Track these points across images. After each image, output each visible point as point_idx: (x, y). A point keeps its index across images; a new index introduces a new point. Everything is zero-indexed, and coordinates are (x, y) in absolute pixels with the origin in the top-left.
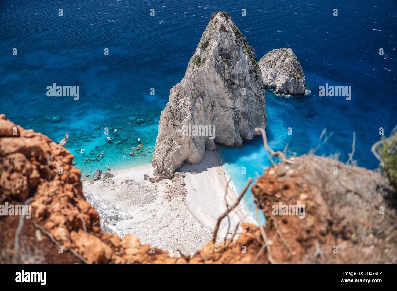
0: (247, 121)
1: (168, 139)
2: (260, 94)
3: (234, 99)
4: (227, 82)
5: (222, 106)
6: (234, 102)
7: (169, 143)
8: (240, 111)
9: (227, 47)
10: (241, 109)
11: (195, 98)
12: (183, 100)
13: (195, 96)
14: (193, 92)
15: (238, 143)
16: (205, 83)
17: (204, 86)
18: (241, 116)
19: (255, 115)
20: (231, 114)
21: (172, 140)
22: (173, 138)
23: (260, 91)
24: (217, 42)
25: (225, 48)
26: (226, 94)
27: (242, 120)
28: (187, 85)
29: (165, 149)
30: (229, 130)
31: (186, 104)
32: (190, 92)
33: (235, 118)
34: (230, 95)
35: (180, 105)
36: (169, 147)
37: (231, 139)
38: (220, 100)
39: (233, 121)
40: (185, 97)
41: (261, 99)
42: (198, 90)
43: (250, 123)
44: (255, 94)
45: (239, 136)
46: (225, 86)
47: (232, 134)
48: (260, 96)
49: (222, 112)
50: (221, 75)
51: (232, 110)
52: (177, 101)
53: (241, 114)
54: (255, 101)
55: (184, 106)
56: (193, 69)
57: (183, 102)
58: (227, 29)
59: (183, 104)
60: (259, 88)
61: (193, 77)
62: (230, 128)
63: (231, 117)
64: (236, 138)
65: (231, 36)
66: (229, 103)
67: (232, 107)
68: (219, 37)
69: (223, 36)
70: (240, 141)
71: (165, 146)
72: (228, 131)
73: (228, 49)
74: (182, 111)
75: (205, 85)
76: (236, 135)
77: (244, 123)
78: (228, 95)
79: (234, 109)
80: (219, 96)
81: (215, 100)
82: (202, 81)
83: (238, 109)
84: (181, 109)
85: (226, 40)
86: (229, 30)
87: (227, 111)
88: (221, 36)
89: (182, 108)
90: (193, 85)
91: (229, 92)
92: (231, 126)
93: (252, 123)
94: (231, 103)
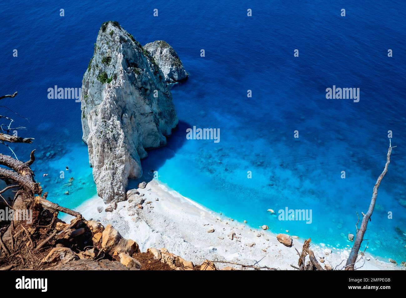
0: (164, 119)
1: (108, 164)
2: (167, 92)
3: (150, 104)
4: (141, 90)
5: (141, 114)
6: (152, 106)
7: (112, 167)
8: (157, 112)
9: (131, 57)
10: (157, 110)
11: (120, 115)
12: (111, 122)
13: (120, 113)
14: (118, 110)
15: (163, 142)
16: (124, 97)
17: (123, 101)
18: (158, 117)
19: (168, 112)
20: (152, 118)
21: (113, 164)
22: (114, 161)
23: (166, 89)
24: (122, 54)
25: (129, 58)
26: (143, 101)
27: (160, 120)
28: (110, 106)
29: (110, 175)
30: (153, 133)
31: (115, 124)
32: (115, 111)
33: (155, 120)
34: (147, 101)
35: (110, 127)
36: (112, 171)
37: (157, 141)
38: (139, 109)
39: (154, 124)
40: (112, 118)
41: (168, 96)
42: (121, 106)
43: (167, 120)
44: (163, 93)
45: (162, 135)
46: (140, 95)
47: (156, 136)
48: (167, 93)
49: (144, 119)
50: (135, 85)
51: (151, 114)
52: (106, 124)
53: (158, 115)
54: (164, 99)
55: (114, 127)
56: (110, 87)
57: (111, 123)
58: (126, 38)
59: (113, 125)
60: (165, 86)
61: (113, 96)
62: (153, 131)
63: (152, 121)
64: (160, 138)
65: (131, 45)
66: (147, 109)
67: (151, 111)
68: (121, 48)
69: (125, 47)
70: (164, 139)
71: (109, 171)
72: (152, 135)
73: (132, 58)
74: (114, 132)
75: (124, 99)
76: (160, 135)
77: (162, 122)
78: (145, 102)
79: (152, 113)
80: (137, 106)
81: (135, 110)
82: (121, 96)
83: (155, 112)
84: (112, 131)
85: (129, 50)
86: (128, 39)
87: (147, 117)
88: (123, 47)
89: (113, 129)
90: (116, 103)
91: (145, 99)
92: (154, 129)
93: (167, 119)
94: (149, 108)
